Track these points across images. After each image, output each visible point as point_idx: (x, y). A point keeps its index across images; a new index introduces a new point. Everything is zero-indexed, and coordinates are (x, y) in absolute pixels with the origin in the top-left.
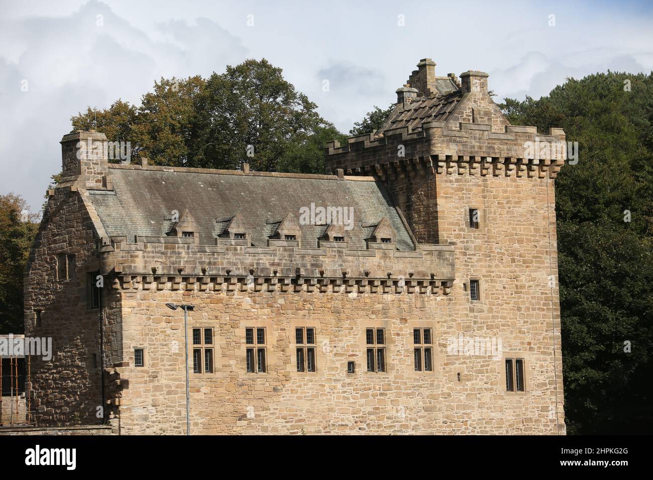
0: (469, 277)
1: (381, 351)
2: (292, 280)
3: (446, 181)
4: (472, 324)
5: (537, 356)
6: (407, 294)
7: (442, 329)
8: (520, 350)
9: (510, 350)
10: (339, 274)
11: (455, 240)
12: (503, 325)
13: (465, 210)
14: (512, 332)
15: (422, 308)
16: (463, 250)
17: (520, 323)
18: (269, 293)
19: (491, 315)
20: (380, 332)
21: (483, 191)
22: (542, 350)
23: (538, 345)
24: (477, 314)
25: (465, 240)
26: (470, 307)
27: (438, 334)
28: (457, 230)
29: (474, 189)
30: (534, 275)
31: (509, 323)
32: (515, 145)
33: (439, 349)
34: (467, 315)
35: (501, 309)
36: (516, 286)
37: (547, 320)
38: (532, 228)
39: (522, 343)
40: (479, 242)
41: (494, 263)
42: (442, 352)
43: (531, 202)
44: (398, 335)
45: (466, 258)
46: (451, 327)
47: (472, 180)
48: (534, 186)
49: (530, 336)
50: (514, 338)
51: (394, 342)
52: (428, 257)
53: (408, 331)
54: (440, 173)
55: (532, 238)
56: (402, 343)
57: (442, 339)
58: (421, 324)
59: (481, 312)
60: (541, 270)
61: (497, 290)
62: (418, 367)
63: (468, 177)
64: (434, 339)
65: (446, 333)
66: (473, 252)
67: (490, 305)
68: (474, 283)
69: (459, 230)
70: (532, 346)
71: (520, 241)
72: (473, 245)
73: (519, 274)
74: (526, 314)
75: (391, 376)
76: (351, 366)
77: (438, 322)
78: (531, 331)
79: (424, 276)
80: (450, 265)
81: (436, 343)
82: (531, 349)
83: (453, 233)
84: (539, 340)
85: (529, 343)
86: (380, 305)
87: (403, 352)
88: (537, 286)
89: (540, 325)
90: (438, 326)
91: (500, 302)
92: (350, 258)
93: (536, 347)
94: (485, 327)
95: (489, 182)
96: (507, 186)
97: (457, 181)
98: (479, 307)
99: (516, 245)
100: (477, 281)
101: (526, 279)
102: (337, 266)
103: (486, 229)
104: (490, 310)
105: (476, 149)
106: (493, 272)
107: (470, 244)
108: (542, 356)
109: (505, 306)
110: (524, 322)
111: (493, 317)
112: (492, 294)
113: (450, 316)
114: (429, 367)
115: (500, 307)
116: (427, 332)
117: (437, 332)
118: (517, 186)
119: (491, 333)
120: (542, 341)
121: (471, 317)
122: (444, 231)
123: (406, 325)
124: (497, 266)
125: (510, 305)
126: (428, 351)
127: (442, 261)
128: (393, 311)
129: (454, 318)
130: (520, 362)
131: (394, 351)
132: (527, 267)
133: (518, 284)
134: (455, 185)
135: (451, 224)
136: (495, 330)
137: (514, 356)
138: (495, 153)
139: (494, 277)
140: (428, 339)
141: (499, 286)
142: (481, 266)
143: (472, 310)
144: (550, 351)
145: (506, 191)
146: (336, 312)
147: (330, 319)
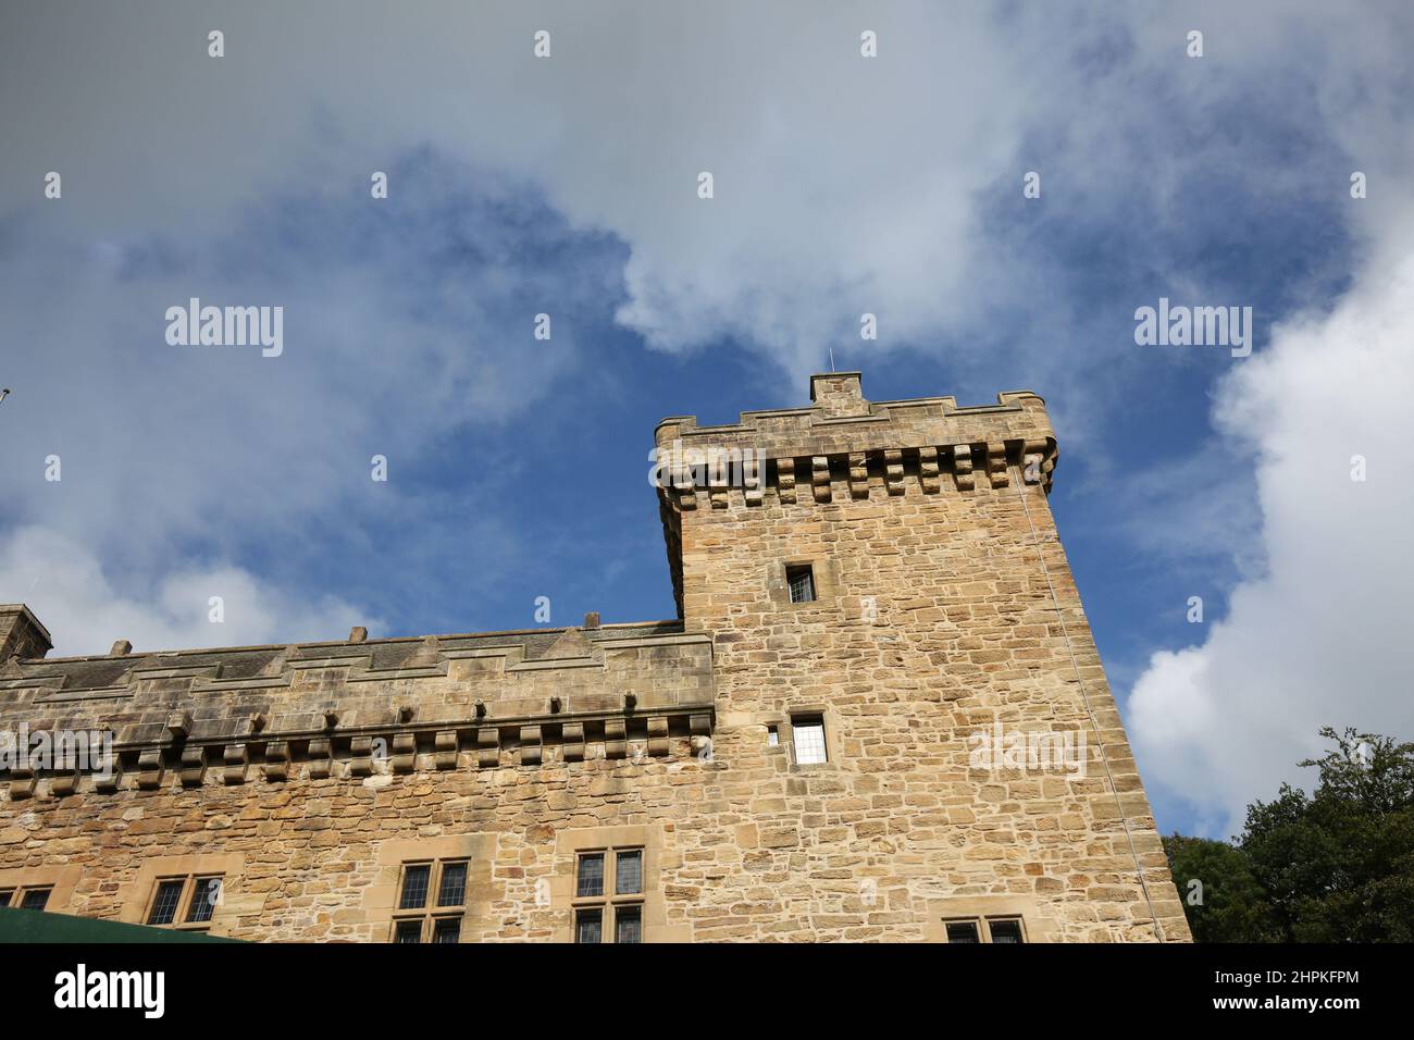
0: (786, 707)
1: (452, 927)
2: (164, 752)
3: (713, 522)
4: (800, 826)
5: (1076, 906)
6: (561, 763)
7: (683, 848)
8: (997, 889)
9: (957, 892)
11: (737, 631)
12: (919, 823)
13: (771, 570)
14: (958, 841)
15: (613, 797)
16: (766, 650)
17: (987, 813)
18: (102, 798)
19: (869, 796)
20: (456, 870)
21: (826, 528)
22: (1094, 884)
23: (1073, 872)
24: (817, 798)
25: (771, 628)
26: (790, 782)
27: (666, 859)
28: (744, 609)
29: (797, 528)
30: (1017, 685)
31: (947, 815)
32: (892, 428)
33: (668, 905)
34: (780, 803)
35: (910, 779)
36: (959, 716)
37: (1093, 797)
38: (992, 584)
39: (1007, 870)
40: (816, 628)
41: (870, 671)
42: (678, 912)
44: (515, 873)
45: (773, 665)
46: (715, 841)
47: (790, 514)
48: (980, 504)
49: (1035, 845)
50: (970, 857)
51: (501, 894)
52: (622, 663)
53: (558, 860)
54: (693, 508)
55: (996, 606)
56: (528, 895)
57: (680, 875)
58: (609, 839)
59: (834, 790)
60: (1041, 671)
61: (886, 731)
63: (777, 508)
64: (651, 878)
65: (696, 857)
66: (799, 651)
67: (862, 770)
69: (750, 610)
70: (1048, 874)
71: (959, 616)
72: (798, 637)
73: (963, 687)
74: (1006, 786)
77: (670, 829)
78: (1035, 834)
79: (603, 707)
80: (695, 674)
81: (655, 888)
82: (1043, 885)
83: (731, 616)
84: (1076, 855)
85: (1035, 869)
86: (467, 799)
87: (526, 924)
88: (1034, 710)
89: (1066, 812)
90: (665, 839)
91: (900, 759)
92: (363, 686)
93: (1064, 879)
94: (852, 832)
95: (843, 511)
96: (899, 511)
97: (744, 518)
98: (823, 778)
99: (945, 625)
101: (992, 697)
102: (315, 707)
103: (839, 600)
104: (865, 783)
105: (777, 446)
106: (870, 689)
107: (786, 635)
108: (1096, 906)
109: (920, 769)
110: (1004, 809)
111: (879, 802)
112: (867, 743)
113: (714, 809)
115: (903, 775)
117: (661, 856)
118: (930, 509)
119: (876, 846)
120: (1084, 857)
121: (796, 807)
122: (701, 613)
123: (550, 843)
124: (880, 675)
125: (941, 767)
127: (666, 669)
128: (509, 811)
129: (729, 813)
131: (495, 921)
132: (990, 669)
133: (966, 711)
134: (739, 525)
135: (727, 598)
136: (891, 839)
137: (979, 912)
138: (835, 447)
139: (872, 700)
141: (893, 721)
142: (828, 680)
143: (797, 789)
144: (1125, 886)
145: (897, 522)
146: (310, 827)
147: (285, 846)
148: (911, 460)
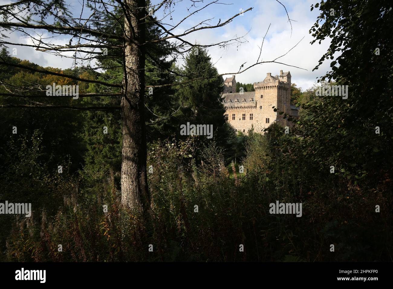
1: (245, 117)
4: (260, 113)
5: (272, 118)
6: (249, 109)
10: (237, 107)
12: (266, 113)
13: (260, 95)
15: (251, 111)
16: (259, 102)
17: (269, 113)
20: (245, 114)
29: (262, 92)
32: (268, 84)
33: (254, 117)
36: (269, 107)
38: (273, 97)
40: (262, 100)
43: (273, 93)
44: (247, 115)
46: (256, 114)
48: (273, 90)
50: (268, 115)
52: (251, 103)
53: (249, 114)
55: (272, 99)
57: (254, 115)
58: (251, 113)
60: (274, 104)
62: (250, 119)
63: (261, 90)
66: (261, 102)
68: (261, 107)
69: (259, 99)
71: (270, 99)
74: (270, 111)
75: (246, 121)
76: (240, 119)
77: (254, 113)
78: (271, 114)
79: (251, 106)
85: (270, 116)
86: (245, 110)
87: (248, 117)
89: (273, 113)
91: (265, 109)
92: (239, 104)
93: (272, 116)
94: (262, 113)
99: (269, 100)
100: (262, 106)
103: (264, 98)
104: (263, 111)
105: (260, 86)
113: (256, 112)
114: (252, 119)
116: (252, 114)
118: (270, 91)
122: (256, 99)
124: (265, 104)
125: (267, 110)
126: (252, 117)
128: (247, 111)
130: (269, 119)
132: (271, 103)
134: (259, 92)
136: (264, 114)
137: (268, 118)
138: (264, 86)
140: (252, 115)
141: (265, 107)
142: (262, 104)
143: (260, 111)
144: (274, 117)
145: (268, 92)
146: (238, 112)
147: (237, 113)
148: (269, 87)
